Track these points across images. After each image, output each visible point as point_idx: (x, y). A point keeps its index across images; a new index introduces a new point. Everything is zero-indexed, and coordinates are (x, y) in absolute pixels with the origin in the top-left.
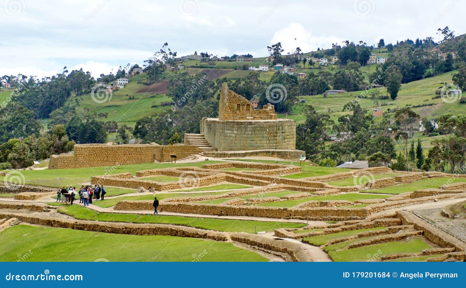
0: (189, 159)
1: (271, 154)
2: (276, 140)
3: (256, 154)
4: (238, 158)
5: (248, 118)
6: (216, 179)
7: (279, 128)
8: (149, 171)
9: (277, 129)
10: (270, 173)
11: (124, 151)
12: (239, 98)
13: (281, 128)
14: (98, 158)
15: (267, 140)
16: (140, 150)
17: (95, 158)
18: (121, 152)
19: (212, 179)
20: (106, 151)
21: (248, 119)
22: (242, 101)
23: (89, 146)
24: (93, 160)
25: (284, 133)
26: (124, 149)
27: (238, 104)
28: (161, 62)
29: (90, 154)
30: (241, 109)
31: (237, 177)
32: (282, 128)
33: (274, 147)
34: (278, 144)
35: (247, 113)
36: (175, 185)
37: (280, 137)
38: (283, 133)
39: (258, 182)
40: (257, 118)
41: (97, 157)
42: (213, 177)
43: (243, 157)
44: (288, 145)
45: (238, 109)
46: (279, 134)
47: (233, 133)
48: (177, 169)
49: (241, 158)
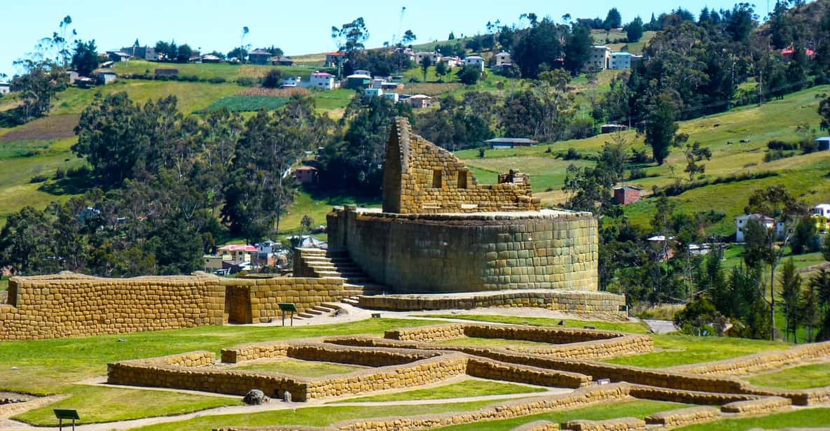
0: (320, 314)
1: (541, 301)
2: (552, 264)
3: (504, 301)
4: (454, 311)
5: (464, 206)
6: (442, 369)
7: (559, 234)
8: (255, 349)
9: (556, 236)
10: (576, 352)
11: (148, 294)
12: (440, 155)
13: (563, 233)
14: (78, 313)
15: (530, 265)
16: (189, 292)
17: (69, 313)
18: (139, 296)
19: (431, 368)
20: (100, 296)
21: (465, 211)
22: (446, 164)
23: (53, 282)
24: (65, 318)
25: (572, 248)
26: (147, 290)
27: (435, 171)
28: (54, 66)
29: (55, 302)
30: (444, 183)
31: (497, 364)
32: (568, 233)
33: (548, 284)
34: (557, 276)
35: (459, 194)
36: (341, 383)
37: (563, 257)
38: (568, 246)
39: (557, 376)
40: (488, 208)
41: (75, 311)
42: (435, 364)
43: (468, 308)
44: (583, 276)
45: (438, 184)
46: (559, 250)
47: (438, 246)
48: (326, 342)
49: (464, 312)
